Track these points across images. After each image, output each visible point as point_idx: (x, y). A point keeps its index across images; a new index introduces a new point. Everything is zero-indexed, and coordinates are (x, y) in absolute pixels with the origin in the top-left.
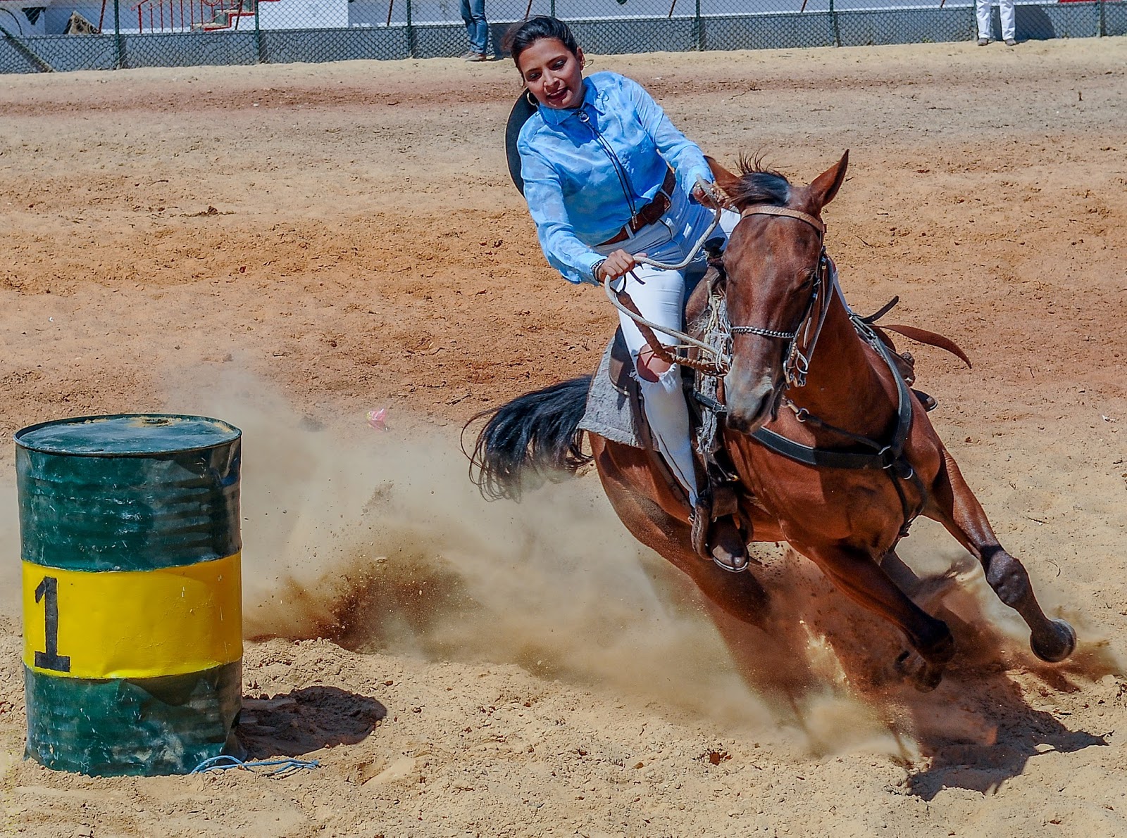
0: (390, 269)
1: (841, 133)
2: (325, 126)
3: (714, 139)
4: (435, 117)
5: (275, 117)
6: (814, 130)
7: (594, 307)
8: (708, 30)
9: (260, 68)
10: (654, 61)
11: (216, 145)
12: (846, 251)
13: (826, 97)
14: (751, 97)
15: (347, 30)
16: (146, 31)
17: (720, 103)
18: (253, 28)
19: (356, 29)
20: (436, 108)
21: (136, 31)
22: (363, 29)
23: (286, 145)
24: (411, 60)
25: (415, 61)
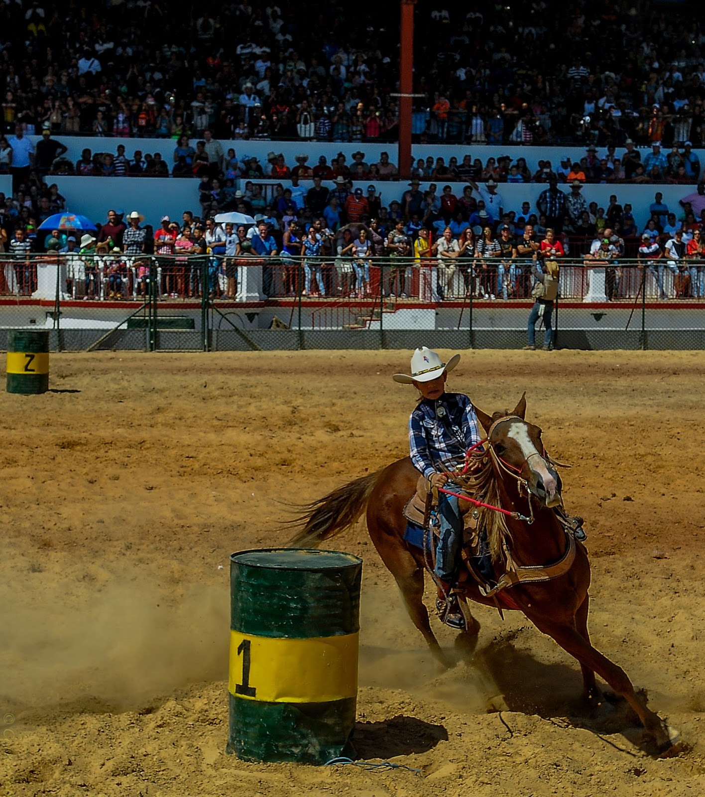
3: (650, 402)
4: (484, 384)
5: (389, 381)
7: (574, 499)
8: (649, 338)
9: (382, 352)
10: (616, 355)
11: (353, 396)
14: (674, 379)
15: (434, 331)
16: (316, 328)
17: (655, 381)
18: (379, 328)
19: (440, 331)
20: (485, 379)
21: (311, 328)
22: (443, 331)
23: (395, 397)
24: (471, 350)
25: (474, 350)
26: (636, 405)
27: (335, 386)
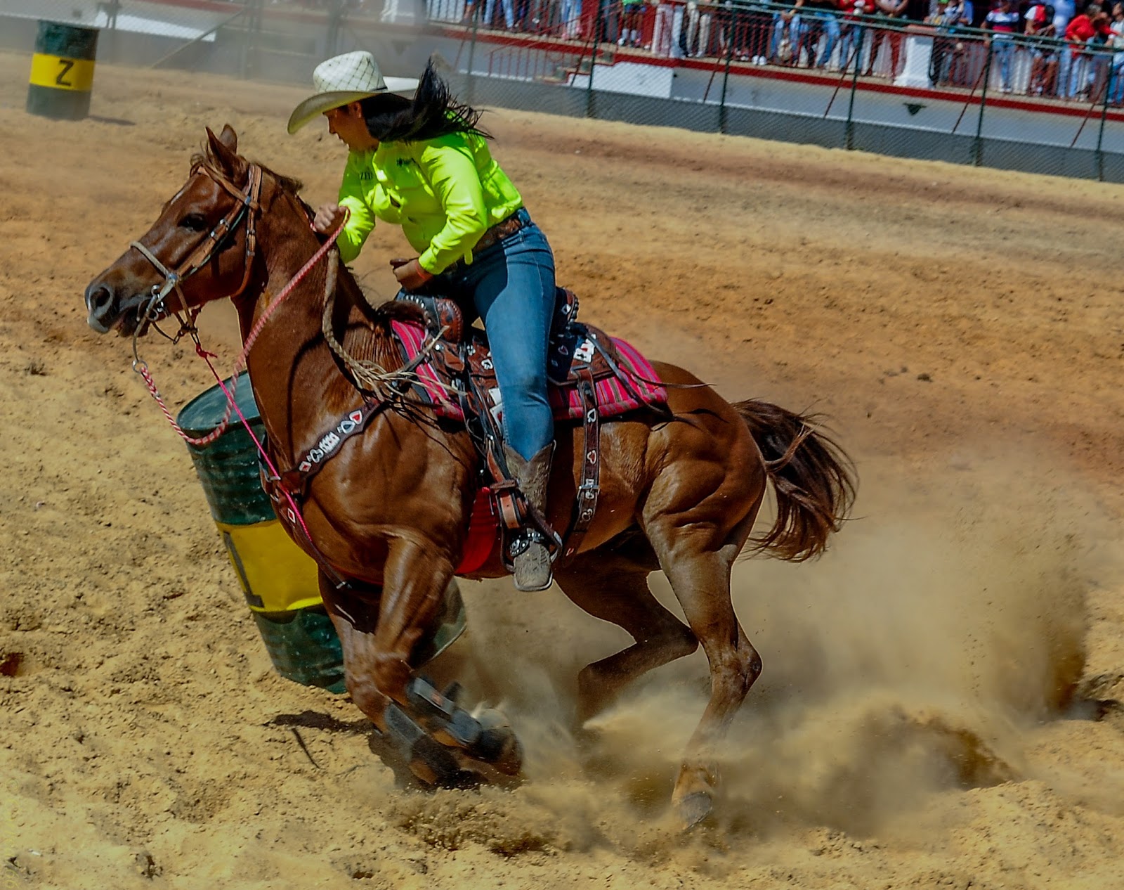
0: (671, 307)
1: (1091, 256)
2: (634, 178)
3: (976, 243)
4: (732, 186)
5: (592, 165)
6: (1067, 249)
7: (844, 368)
8: (986, 150)
9: (587, 122)
10: (933, 168)
11: (536, 179)
12: (1078, 357)
13: (1080, 223)
14: (1015, 213)
15: (668, 101)
16: (494, 75)
17: (986, 214)
18: (586, 86)
19: (675, 102)
20: (734, 179)
21: (486, 74)
22: (681, 102)
23: (598, 190)
24: (718, 135)
25: (723, 136)
26: (953, 244)
27: (512, 162)
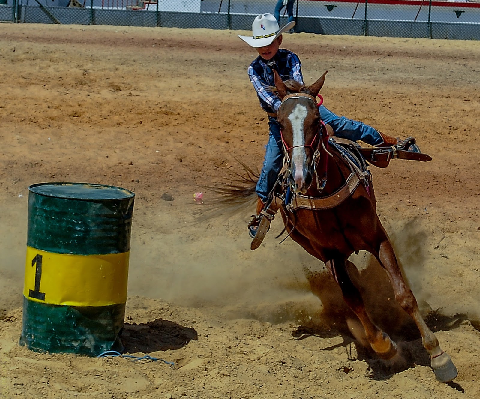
0: (211, 127)
1: (430, 79)
2: (185, 58)
3: (369, 77)
4: (237, 58)
5: (162, 52)
6: (416, 77)
8: (370, 27)
9: (157, 29)
10: (343, 39)
11: (133, 63)
12: (427, 135)
13: (423, 62)
14: (388, 60)
15: (199, 14)
16: (105, 8)
17: (373, 61)
18: (155, 10)
19: (204, 14)
20: (238, 54)
21: (101, 8)
22: (207, 14)
23: (166, 66)
24: (228, 30)
25: (230, 31)
26: (357, 79)
27: (118, 54)
